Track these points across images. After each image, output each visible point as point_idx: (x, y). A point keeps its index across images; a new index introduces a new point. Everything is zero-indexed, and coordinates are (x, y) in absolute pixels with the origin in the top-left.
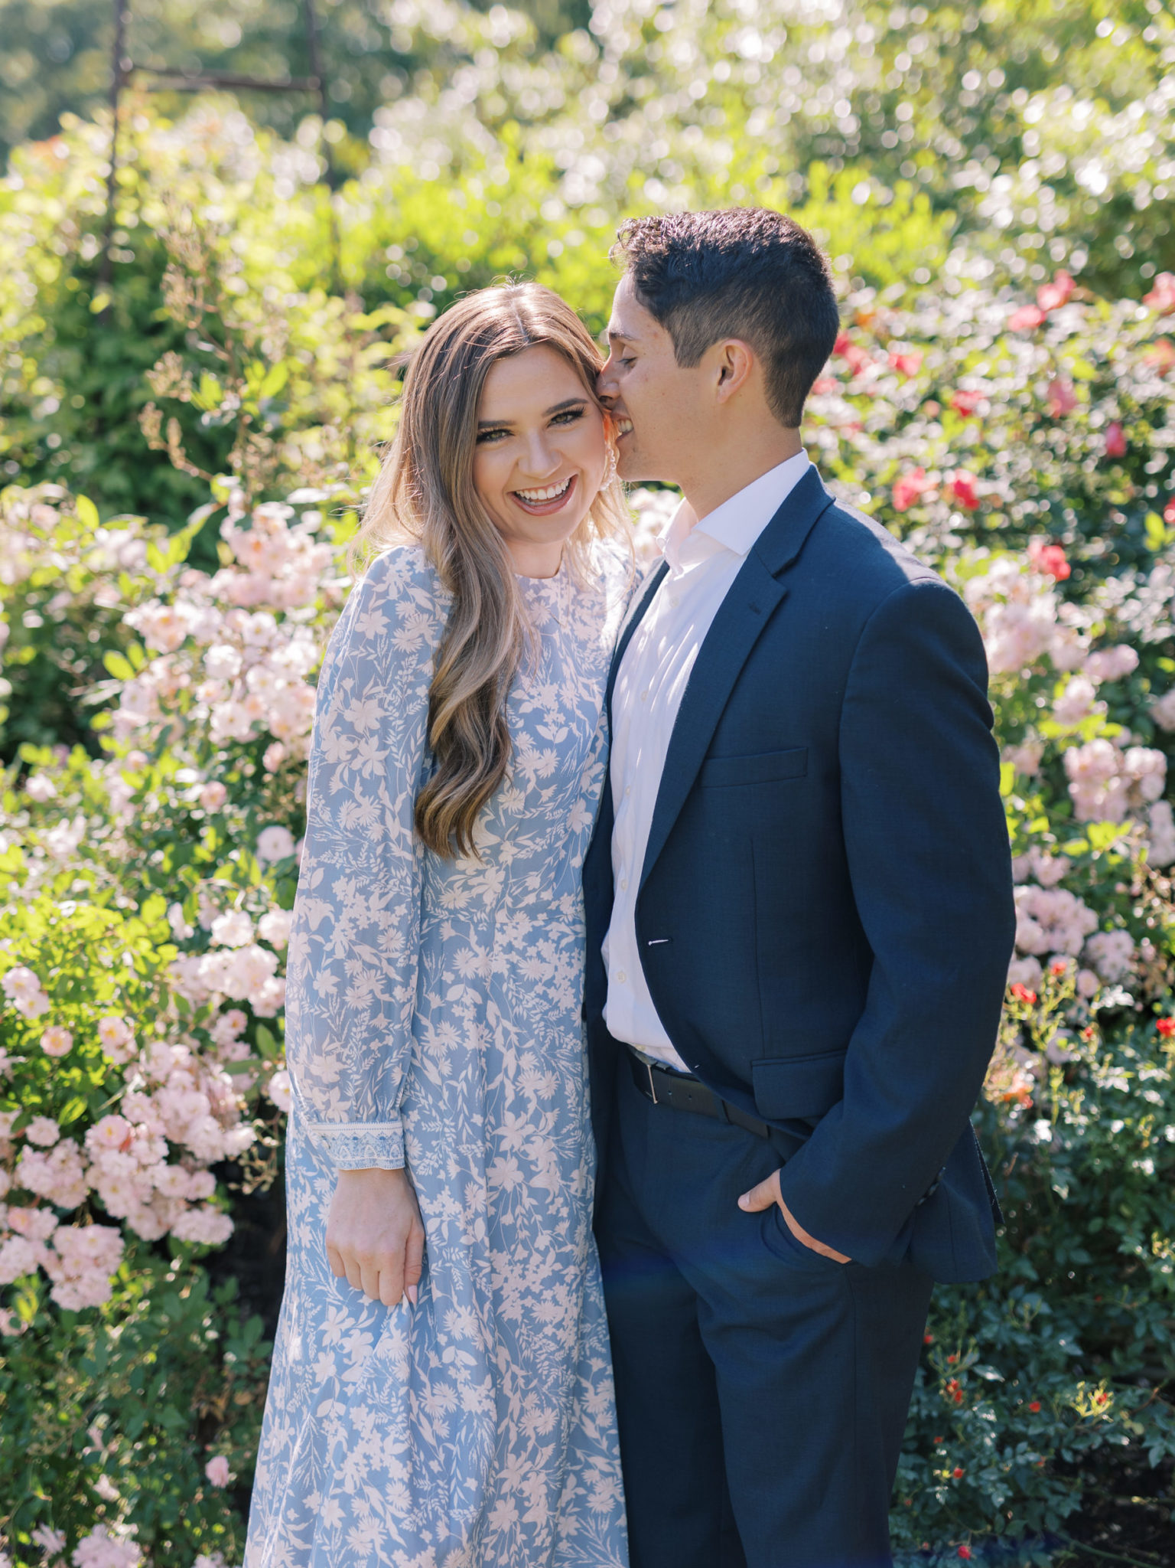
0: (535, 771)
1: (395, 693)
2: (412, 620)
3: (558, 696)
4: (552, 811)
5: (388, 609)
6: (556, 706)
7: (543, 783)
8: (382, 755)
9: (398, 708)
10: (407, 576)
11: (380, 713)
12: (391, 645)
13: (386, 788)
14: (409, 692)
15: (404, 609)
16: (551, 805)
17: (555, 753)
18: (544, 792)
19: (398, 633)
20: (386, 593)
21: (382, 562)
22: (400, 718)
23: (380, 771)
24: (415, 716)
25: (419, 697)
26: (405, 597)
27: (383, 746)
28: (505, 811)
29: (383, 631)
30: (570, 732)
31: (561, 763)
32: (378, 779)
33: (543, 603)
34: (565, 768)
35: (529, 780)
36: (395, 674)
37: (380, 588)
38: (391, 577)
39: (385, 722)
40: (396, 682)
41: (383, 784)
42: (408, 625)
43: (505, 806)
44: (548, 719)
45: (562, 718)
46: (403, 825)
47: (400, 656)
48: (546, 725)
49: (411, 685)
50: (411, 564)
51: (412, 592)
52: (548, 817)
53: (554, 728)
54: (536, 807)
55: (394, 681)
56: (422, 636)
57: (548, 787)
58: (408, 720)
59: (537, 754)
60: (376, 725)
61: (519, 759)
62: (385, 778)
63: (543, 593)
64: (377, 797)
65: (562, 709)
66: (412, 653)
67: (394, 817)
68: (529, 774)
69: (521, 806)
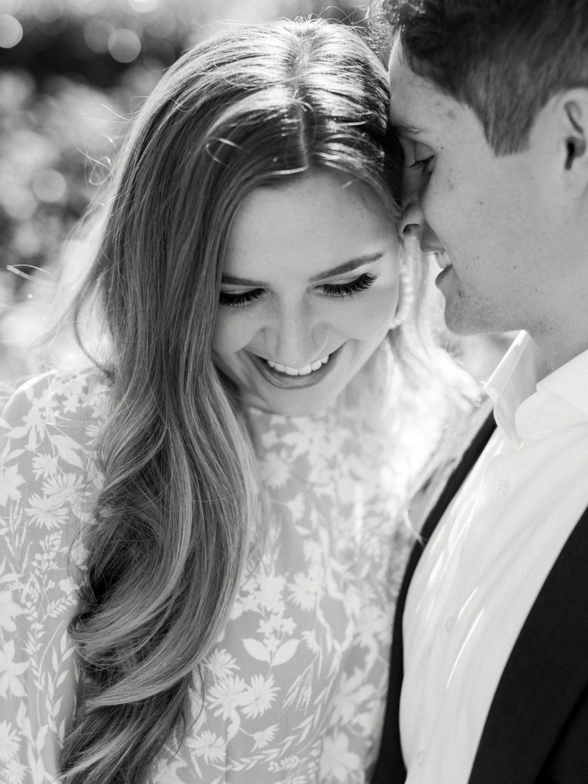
0: (239, 709)
1: (33, 584)
2: (53, 482)
3: (286, 593)
4: (277, 760)
5: (24, 464)
6: (281, 608)
7: (252, 725)
8: (21, 668)
9: (37, 605)
10: (52, 417)
11: (16, 610)
12: (26, 518)
13: (27, 714)
14: (52, 585)
15: (44, 465)
16: (274, 753)
17: (271, 681)
18: (257, 736)
19: (35, 501)
20: (25, 440)
21: (23, 396)
22: (39, 620)
23: (18, 690)
24: (58, 619)
25: (63, 594)
26: (46, 447)
27: (21, 657)
28: (200, 760)
29: (17, 495)
30: (303, 646)
31: (281, 696)
32: (17, 700)
33: (284, 454)
34: (289, 701)
35: (229, 722)
36: (32, 558)
37: (18, 433)
38: (32, 418)
39: (22, 622)
40: (33, 568)
41: (22, 709)
42: (47, 490)
43: (199, 753)
44: (265, 627)
45: (289, 625)
46: (47, 770)
47: (37, 533)
48: (260, 637)
49: (52, 575)
50: (60, 398)
51: (57, 440)
52: (273, 767)
53: (273, 642)
54: (249, 755)
55: (30, 568)
56: (67, 505)
57: (263, 728)
58: (49, 625)
59: (240, 684)
60: (12, 627)
61: (213, 691)
62: (25, 699)
63: (288, 439)
64: (15, 726)
65: (292, 610)
66: (55, 530)
67: (36, 757)
68: (228, 712)
69: (222, 755)
